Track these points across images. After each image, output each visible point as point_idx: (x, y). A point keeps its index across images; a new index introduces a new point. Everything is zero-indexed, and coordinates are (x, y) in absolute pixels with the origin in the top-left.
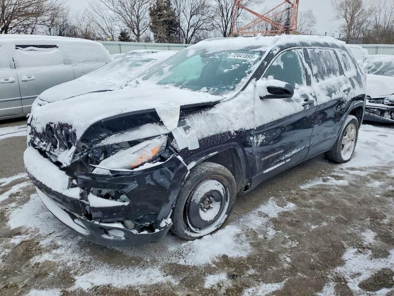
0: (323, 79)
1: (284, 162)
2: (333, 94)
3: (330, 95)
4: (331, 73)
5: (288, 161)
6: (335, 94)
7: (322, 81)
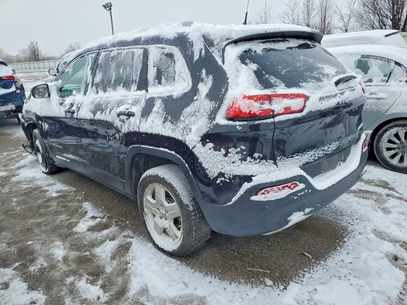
0: (105, 91)
1: (65, 159)
2: (99, 113)
3: (94, 113)
4: (119, 85)
5: (68, 160)
6: (101, 113)
7: (103, 93)
